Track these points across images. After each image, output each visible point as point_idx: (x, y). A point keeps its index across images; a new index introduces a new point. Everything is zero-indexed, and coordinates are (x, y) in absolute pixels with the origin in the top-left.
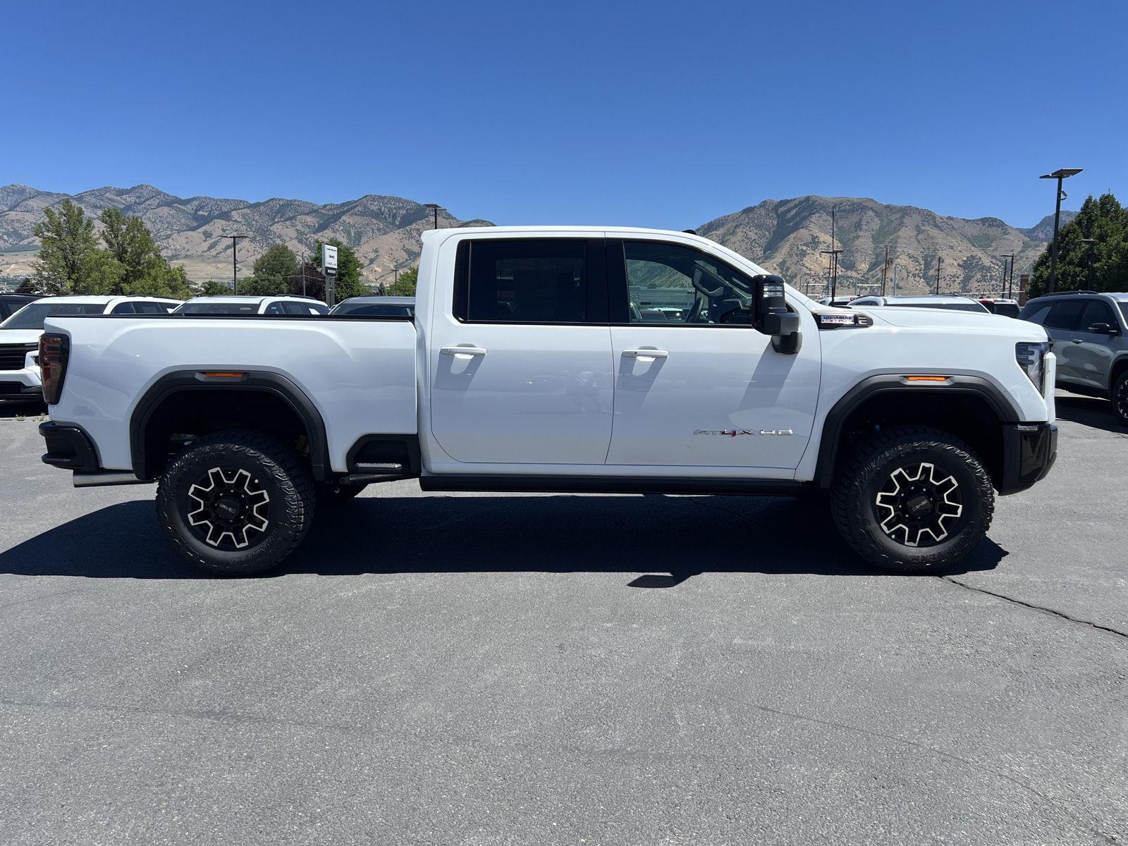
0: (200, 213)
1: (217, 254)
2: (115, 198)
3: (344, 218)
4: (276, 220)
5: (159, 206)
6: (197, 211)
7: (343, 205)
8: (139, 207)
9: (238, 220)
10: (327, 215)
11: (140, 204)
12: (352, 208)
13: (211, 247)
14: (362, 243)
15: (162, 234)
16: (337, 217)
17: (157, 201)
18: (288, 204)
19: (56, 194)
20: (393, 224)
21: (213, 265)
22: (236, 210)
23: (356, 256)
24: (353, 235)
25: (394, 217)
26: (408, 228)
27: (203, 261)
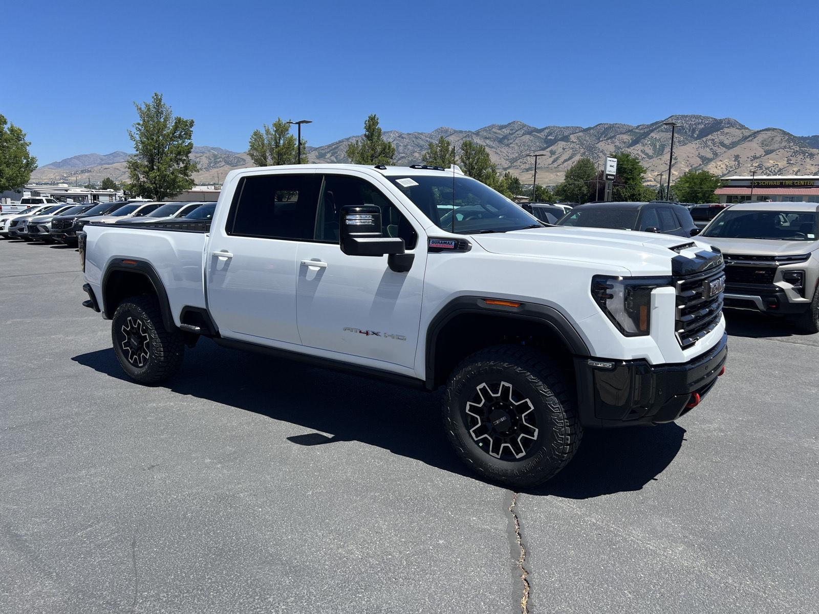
0: (550, 137)
1: (558, 166)
2: (498, 131)
3: (652, 134)
4: (601, 139)
5: (524, 134)
6: (547, 136)
7: (652, 125)
8: (511, 137)
9: (574, 141)
10: (638, 133)
11: (512, 134)
12: (659, 127)
13: (554, 161)
14: (664, 153)
15: (524, 154)
16: (646, 135)
17: (523, 131)
18: (611, 127)
19: (465, 132)
20: (692, 136)
21: (555, 174)
22: (573, 134)
23: (640, 164)
24: (658, 147)
25: (694, 131)
26: (704, 139)
27: (548, 171)
